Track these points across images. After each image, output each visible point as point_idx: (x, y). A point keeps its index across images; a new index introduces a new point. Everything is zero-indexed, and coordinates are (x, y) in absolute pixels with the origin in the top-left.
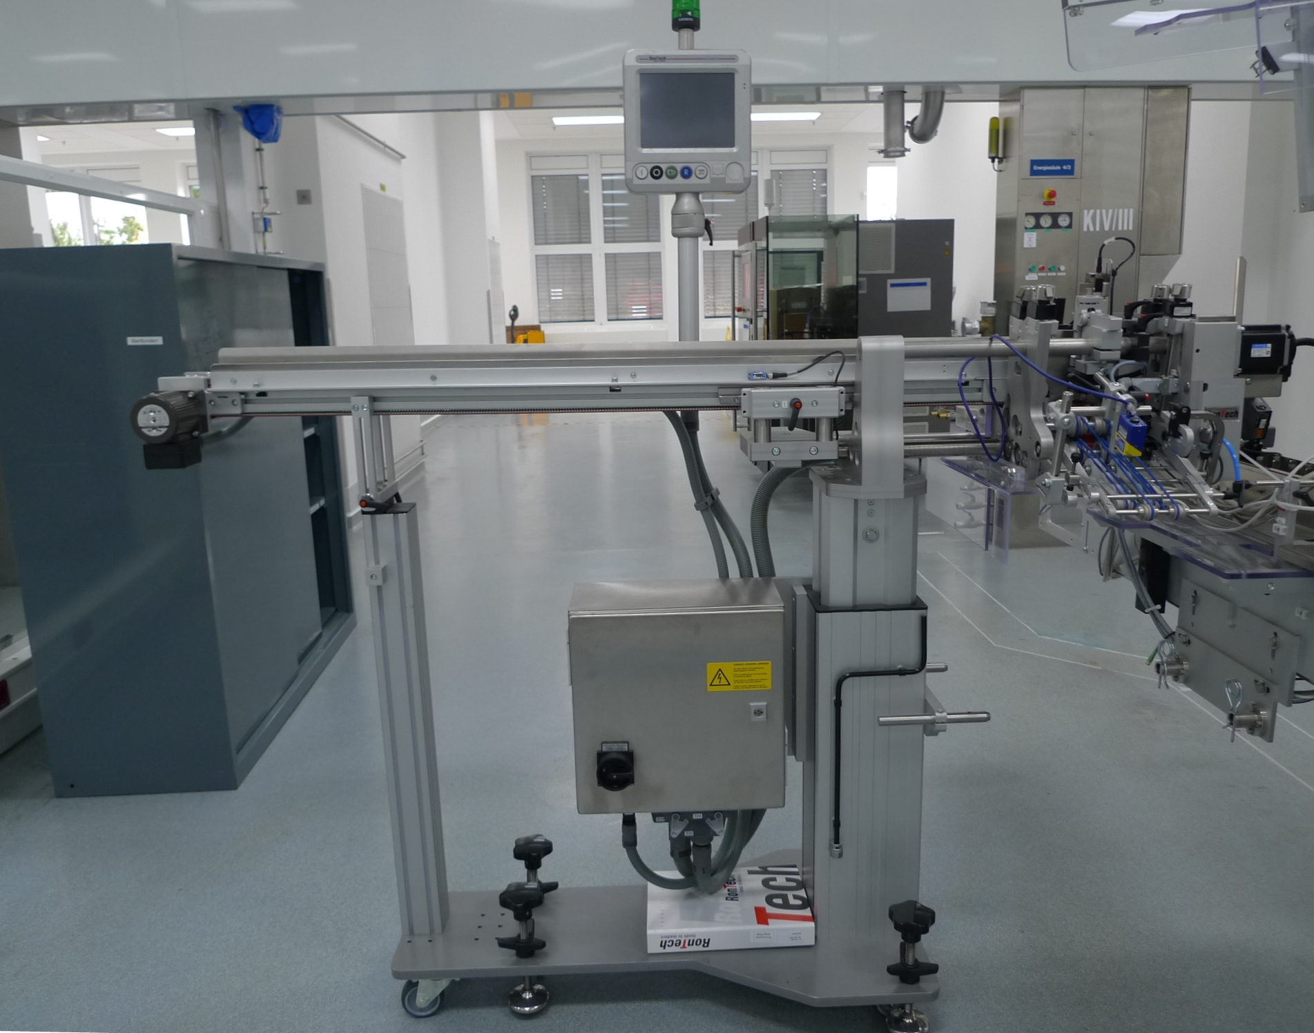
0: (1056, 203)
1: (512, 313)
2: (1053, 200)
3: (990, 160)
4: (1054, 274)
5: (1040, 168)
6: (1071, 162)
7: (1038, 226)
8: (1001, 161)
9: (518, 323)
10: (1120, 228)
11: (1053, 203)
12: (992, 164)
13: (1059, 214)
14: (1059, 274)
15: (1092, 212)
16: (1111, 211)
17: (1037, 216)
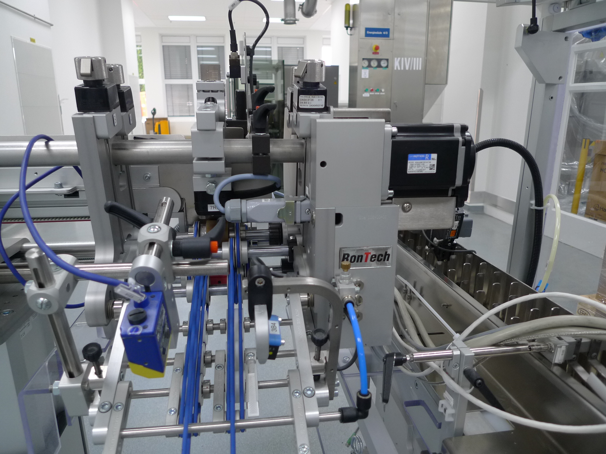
0: (380, 54)
1: (153, 111)
2: (378, 51)
3: (345, 29)
4: (378, 93)
5: (371, 33)
6: (388, 30)
7: (369, 66)
8: (351, 28)
9: (156, 116)
10: (414, 69)
11: (378, 53)
12: (346, 31)
13: (381, 60)
14: (381, 94)
15: (399, 59)
16: (409, 59)
17: (369, 60)
